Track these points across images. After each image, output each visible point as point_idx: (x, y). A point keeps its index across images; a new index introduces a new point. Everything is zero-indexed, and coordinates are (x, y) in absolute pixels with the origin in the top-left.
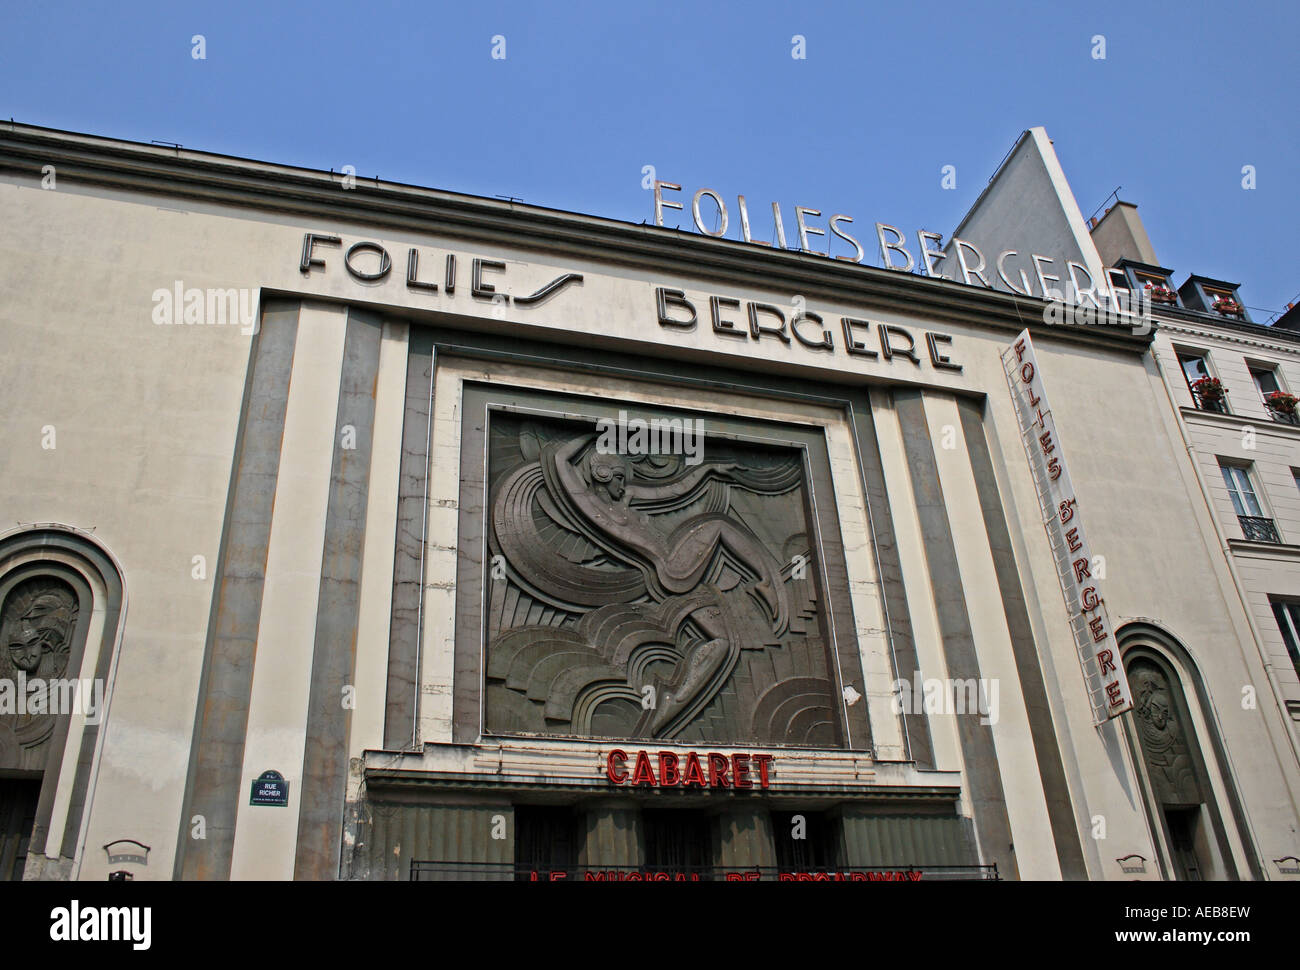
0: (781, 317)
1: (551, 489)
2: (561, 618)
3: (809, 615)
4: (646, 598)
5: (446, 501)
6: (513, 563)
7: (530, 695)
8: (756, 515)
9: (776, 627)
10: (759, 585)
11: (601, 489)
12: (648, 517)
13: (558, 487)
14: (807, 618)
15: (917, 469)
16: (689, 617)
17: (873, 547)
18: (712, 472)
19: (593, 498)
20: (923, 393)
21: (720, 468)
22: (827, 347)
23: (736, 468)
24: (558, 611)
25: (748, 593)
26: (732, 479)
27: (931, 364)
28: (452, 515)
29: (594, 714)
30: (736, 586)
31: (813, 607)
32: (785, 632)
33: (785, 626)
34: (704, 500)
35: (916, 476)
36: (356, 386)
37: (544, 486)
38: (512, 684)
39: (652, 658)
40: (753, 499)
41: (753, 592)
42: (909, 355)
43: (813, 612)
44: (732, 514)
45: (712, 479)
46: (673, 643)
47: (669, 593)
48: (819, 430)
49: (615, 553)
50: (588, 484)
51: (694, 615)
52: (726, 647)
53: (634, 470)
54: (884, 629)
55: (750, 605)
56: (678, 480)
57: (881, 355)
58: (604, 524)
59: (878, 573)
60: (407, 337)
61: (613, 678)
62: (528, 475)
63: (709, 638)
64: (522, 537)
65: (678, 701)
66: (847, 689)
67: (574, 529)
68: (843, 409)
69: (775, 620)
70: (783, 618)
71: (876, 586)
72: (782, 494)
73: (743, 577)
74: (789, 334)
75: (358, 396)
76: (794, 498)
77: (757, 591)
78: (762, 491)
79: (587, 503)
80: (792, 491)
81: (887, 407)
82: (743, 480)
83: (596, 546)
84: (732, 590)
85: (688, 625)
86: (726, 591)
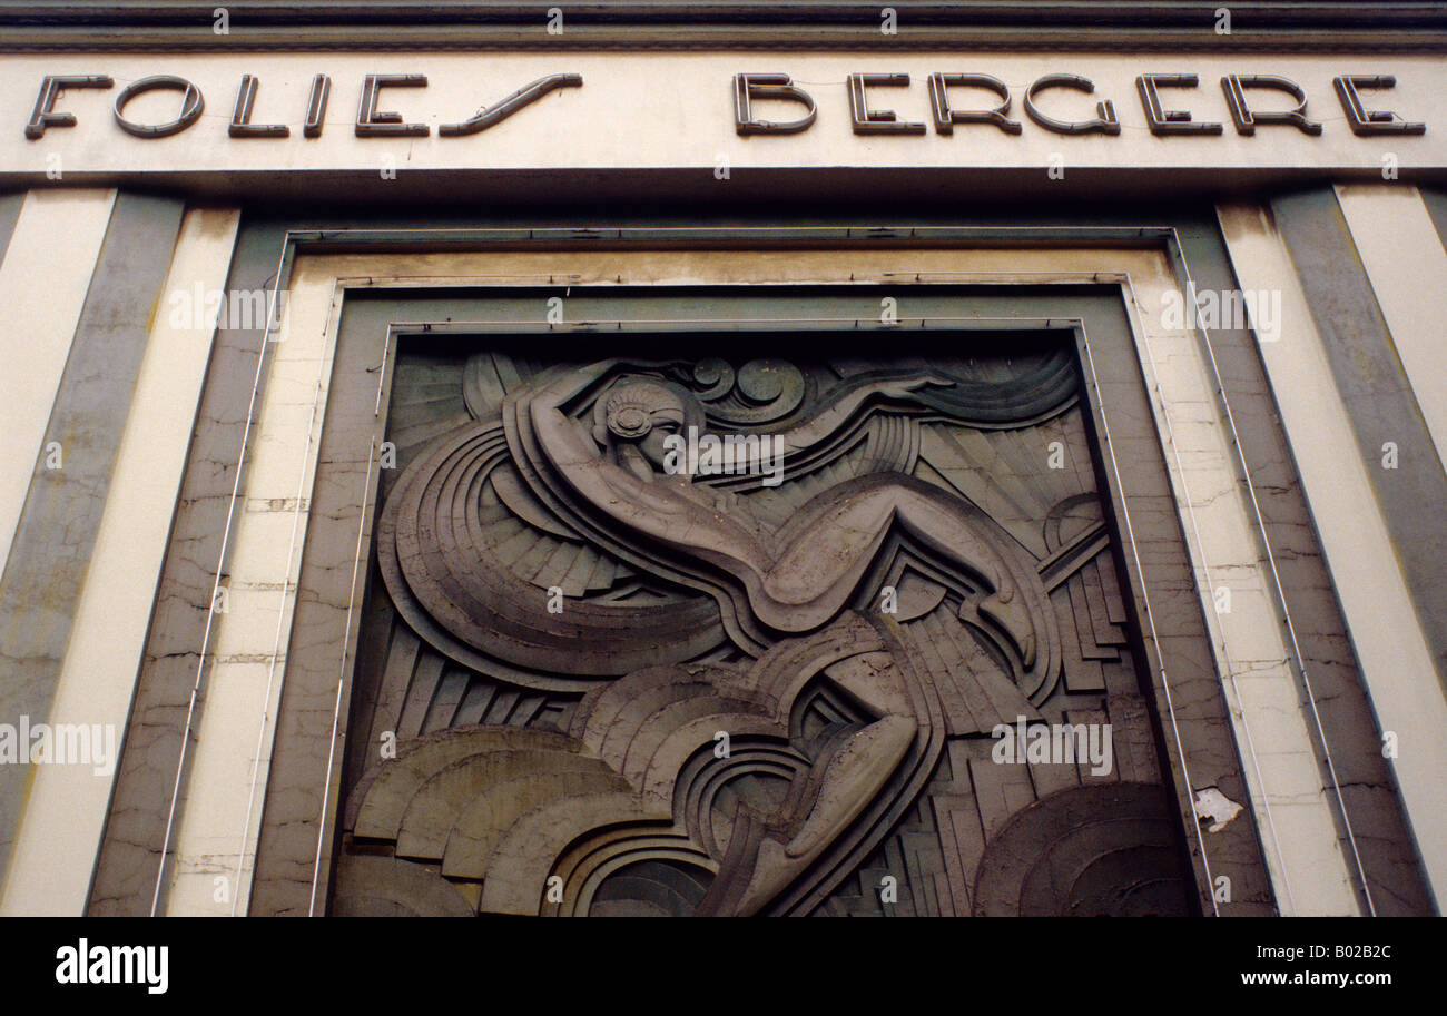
0: (1000, 90)
1: (521, 463)
2: (531, 707)
3: (1113, 653)
4: (724, 654)
5: (284, 500)
6: (428, 606)
7: (450, 868)
8: (979, 470)
9: (1029, 684)
10: (990, 605)
11: (627, 452)
12: (734, 497)
13: (533, 458)
14: (1104, 661)
15: (1335, 328)
16: (821, 679)
17: (1245, 491)
18: (877, 398)
19: (611, 471)
20: (1338, 190)
21: (895, 389)
22: (1106, 128)
23: (928, 385)
24: (526, 694)
25: (963, 622)
26: (924, 407)
27: (1350, 132)
28: (294, 525)
29: (594, 899)
30: (935, 610)
31: (1119, 638)
32: (1053, 693)
33: (1054, 677)
34: (858, 454)
35: (1334, 340)
36: (115, 314)
37: (509, 461)
38: (407, 846)
39: (736, 771)
40: (974, 442)
41: (973, 618)
42: (1295, 121)
43: (1118, 647)
44: (924, 475)
45: (879, 413)
46: (785, 734)
47: (776, 636)
48: (1110, 292)
49: (658, 571)
50: (602, 447)
51: (833, 674)
52: (908, 734)
53: (708, 415)
54: (1285, 657)
55: (969, 643)
56: (803, 423)
57: (1229, 128)
58: (629, 514)
59: (1260, 543)
60: (234, 228)
61: (640, 817)
62: (472, 445)
63: (868, 716)
64: (451, 558)
65: (789, 856)
66: (1203, 796)
67: (568, 534)
68: (1160, 245)
69: (1028, 669)
70: (1046, 665)
71: (1261, 572)
72: (1037, 426)
73: (949, 590)
74: (1017, 116)
75: (116, 330)
76: (1067, 429)
77: (983, 614)
78: (989, 423)
79: (595, 482)
80: (1060, 416)
81: (1260, 228)
82: (946, 407)
83: (616, 561)
84: (923, 618)
85: (820, 697)
86: (910, 622)
